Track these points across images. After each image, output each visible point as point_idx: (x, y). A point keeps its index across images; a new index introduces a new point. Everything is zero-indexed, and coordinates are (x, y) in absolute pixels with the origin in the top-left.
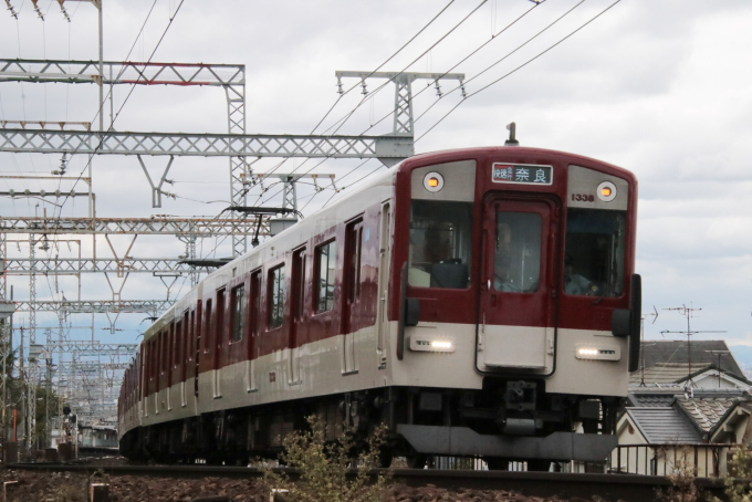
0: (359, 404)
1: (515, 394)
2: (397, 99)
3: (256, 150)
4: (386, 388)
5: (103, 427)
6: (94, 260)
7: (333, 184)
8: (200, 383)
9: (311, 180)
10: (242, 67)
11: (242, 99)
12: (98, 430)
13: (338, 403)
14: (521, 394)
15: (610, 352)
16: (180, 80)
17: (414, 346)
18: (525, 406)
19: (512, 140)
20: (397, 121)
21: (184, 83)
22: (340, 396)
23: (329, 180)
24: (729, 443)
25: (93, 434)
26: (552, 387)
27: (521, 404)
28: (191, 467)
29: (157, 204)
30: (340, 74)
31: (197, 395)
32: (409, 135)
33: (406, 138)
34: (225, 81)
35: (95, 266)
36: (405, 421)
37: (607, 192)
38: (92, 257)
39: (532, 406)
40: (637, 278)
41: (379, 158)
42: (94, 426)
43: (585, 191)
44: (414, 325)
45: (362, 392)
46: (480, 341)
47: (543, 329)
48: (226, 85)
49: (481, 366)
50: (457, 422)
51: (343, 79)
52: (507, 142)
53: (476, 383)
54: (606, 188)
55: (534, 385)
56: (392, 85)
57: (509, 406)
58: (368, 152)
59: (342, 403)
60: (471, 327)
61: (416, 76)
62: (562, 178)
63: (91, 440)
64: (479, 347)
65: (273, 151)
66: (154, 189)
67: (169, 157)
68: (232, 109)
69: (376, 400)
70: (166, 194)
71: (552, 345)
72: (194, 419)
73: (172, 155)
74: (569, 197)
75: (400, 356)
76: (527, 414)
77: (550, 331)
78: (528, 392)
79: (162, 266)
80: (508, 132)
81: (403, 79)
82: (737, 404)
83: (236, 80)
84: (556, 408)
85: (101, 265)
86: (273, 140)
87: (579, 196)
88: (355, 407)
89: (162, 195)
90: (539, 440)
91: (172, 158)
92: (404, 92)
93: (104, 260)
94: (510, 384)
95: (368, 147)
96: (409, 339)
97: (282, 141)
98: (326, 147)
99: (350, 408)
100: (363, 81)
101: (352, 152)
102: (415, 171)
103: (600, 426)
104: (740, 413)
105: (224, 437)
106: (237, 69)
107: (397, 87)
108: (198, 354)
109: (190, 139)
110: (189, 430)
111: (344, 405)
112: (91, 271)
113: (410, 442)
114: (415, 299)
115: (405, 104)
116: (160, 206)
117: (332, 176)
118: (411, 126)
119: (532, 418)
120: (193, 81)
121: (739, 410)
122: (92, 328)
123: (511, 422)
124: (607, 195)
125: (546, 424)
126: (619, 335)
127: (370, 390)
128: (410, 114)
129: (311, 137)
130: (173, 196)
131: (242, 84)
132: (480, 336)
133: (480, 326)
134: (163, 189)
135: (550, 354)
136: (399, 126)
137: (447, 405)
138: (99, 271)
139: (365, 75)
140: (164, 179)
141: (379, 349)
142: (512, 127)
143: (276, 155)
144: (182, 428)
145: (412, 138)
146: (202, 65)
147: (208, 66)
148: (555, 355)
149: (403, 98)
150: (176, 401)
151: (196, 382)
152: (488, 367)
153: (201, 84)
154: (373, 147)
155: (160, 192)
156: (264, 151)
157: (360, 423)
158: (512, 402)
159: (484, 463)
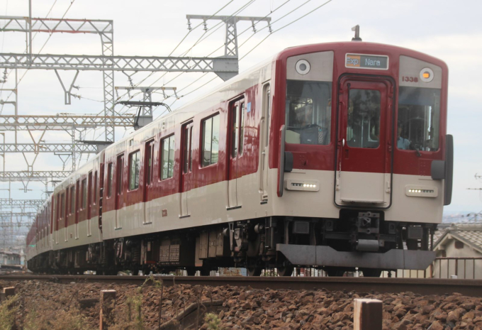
0: (241, 230)
1: (365, 222)
2: (227, 33)
3: (134, 67)
4: (268, 218)
5: (11, 253)
6: (16, 145)
7: (175, 93)
8: (103, 220)
9: (161, 91)
10: (111, 22)
11: (111, 42)
12: (8, 254)
13: (222, 231)
14: (369, 221)
15: (430, 191)
16: (71, 30)
17: (290, 187)
18: (372, 230)
19: (357, 38)
20: (227, 48)
21: (74, 32)
22: (225, 225)
23: (173, 91)
24: (441, 257)
25: (4, 257)
26: (390, 216)
27: (369, 229)
28: (81, 276)
29: (68, 102)
30: (189, 17)
31: (101, 228)
32: (235, 57)
33: (233, 59)
34: (100, 30)
35: (16, 148)
36: (282, 242)
37: (427, 75)
38: (14, 142)
39: (377, 230)
40: (450, 137)
41: (216, 72)
42: (6, 252)
43: (412, 74)
44: (289, 171)
45: (244, 222)
46: (338, 183)
47: (381, 174)
48: (101, 33)
49: (338, 202)
50: (320, 242)
51: (191, 20)
52: (353, 39)
53: (335, 214)
54: (427, 72)
55: (378, 215)
56: (223, 24)
57: (360, 230)
58: (208, 68)
59: (225, 230)
60: (331, 173)
61: (240, 18)
62: (395, 65)
63: (4, 261)
64: (337, 187)
65: (145, 67)
66: (66, 92)
67: (76, 71)
68: (105, 48)
69: (256, 227)
70: (74, 95)
71: (389, 186)
72: (98, 244)
73: (78, 70)
74: (400, 79)
75: (280, 194)
76: (373, 236)
77: (388, 175)
78: (374, 220)
79: (60, 148)
80: (354, 32)
81: (231, 21)
82: (449, 232)
83: (108, 30)
84: (392, 232)
85: (20, 148)
86: (145, 60)
87: (408, 78)
88: (238, 232)
89: (72, 96)
90: (381, 255)
91: (78, 72)
92: (231, 29)
93: (22, 144)
94: (360, 214)
95: (208, 65)
96: (286, 182)
97: (151, 60)
98: (180, 64)
99: (234, 233)
100: (204, 22)
101: (197, 68)
102: (289, 59)
103: (419, 245)
104: (450, 237)
105: (123, 255)
106: (108, 23)
107: (227, 25)
108: (101, 200)
109: (90, 59)
110: (93, 252)
111: (228, 232)
112: (13, 152)
113: (287, 256)
114: (290, 152)
115: (232, 37)
116: (70, 103)
117: (175, 89)
118: (237, 51)
119: (376, 239)
120: (80, 30)
121: (449, 236)
122: (9, 190)
123: (362, 242)
124: (426, 78)
125: (386, 243)
126: (437, 179)
127: (251, 220)
128: (236, 44)
129: (170, 58)
130: (79, 97)
131: (111, 32)
132: (337, 180)
133: (337, 172)
134: (72, 92)
135: (388, 193)
136: (228, 51)
137: (314, 230)
138: (19, 151)
139: (205, 18)
140: (72, 86)
141: (261, 190)
142: (357, 29)
143: (147, 70)
144: (87, 250)
145: (237, 59)
146: (85, 20)
147: (89, 21)
148: (391, 194)
149: (231, 33)
150: (83, 233)
151: (100, 219)
152: (343, 202)
153: (85, 32)
154: (211, 65)
155: (70, 94)
156: (139, 67)
157: (242, 243)
158: (362, 227)
159: (324, 272)
